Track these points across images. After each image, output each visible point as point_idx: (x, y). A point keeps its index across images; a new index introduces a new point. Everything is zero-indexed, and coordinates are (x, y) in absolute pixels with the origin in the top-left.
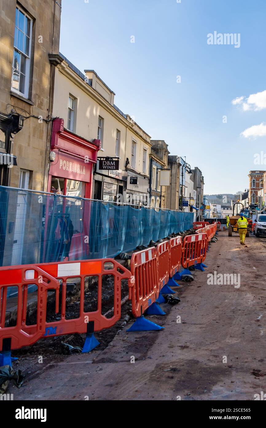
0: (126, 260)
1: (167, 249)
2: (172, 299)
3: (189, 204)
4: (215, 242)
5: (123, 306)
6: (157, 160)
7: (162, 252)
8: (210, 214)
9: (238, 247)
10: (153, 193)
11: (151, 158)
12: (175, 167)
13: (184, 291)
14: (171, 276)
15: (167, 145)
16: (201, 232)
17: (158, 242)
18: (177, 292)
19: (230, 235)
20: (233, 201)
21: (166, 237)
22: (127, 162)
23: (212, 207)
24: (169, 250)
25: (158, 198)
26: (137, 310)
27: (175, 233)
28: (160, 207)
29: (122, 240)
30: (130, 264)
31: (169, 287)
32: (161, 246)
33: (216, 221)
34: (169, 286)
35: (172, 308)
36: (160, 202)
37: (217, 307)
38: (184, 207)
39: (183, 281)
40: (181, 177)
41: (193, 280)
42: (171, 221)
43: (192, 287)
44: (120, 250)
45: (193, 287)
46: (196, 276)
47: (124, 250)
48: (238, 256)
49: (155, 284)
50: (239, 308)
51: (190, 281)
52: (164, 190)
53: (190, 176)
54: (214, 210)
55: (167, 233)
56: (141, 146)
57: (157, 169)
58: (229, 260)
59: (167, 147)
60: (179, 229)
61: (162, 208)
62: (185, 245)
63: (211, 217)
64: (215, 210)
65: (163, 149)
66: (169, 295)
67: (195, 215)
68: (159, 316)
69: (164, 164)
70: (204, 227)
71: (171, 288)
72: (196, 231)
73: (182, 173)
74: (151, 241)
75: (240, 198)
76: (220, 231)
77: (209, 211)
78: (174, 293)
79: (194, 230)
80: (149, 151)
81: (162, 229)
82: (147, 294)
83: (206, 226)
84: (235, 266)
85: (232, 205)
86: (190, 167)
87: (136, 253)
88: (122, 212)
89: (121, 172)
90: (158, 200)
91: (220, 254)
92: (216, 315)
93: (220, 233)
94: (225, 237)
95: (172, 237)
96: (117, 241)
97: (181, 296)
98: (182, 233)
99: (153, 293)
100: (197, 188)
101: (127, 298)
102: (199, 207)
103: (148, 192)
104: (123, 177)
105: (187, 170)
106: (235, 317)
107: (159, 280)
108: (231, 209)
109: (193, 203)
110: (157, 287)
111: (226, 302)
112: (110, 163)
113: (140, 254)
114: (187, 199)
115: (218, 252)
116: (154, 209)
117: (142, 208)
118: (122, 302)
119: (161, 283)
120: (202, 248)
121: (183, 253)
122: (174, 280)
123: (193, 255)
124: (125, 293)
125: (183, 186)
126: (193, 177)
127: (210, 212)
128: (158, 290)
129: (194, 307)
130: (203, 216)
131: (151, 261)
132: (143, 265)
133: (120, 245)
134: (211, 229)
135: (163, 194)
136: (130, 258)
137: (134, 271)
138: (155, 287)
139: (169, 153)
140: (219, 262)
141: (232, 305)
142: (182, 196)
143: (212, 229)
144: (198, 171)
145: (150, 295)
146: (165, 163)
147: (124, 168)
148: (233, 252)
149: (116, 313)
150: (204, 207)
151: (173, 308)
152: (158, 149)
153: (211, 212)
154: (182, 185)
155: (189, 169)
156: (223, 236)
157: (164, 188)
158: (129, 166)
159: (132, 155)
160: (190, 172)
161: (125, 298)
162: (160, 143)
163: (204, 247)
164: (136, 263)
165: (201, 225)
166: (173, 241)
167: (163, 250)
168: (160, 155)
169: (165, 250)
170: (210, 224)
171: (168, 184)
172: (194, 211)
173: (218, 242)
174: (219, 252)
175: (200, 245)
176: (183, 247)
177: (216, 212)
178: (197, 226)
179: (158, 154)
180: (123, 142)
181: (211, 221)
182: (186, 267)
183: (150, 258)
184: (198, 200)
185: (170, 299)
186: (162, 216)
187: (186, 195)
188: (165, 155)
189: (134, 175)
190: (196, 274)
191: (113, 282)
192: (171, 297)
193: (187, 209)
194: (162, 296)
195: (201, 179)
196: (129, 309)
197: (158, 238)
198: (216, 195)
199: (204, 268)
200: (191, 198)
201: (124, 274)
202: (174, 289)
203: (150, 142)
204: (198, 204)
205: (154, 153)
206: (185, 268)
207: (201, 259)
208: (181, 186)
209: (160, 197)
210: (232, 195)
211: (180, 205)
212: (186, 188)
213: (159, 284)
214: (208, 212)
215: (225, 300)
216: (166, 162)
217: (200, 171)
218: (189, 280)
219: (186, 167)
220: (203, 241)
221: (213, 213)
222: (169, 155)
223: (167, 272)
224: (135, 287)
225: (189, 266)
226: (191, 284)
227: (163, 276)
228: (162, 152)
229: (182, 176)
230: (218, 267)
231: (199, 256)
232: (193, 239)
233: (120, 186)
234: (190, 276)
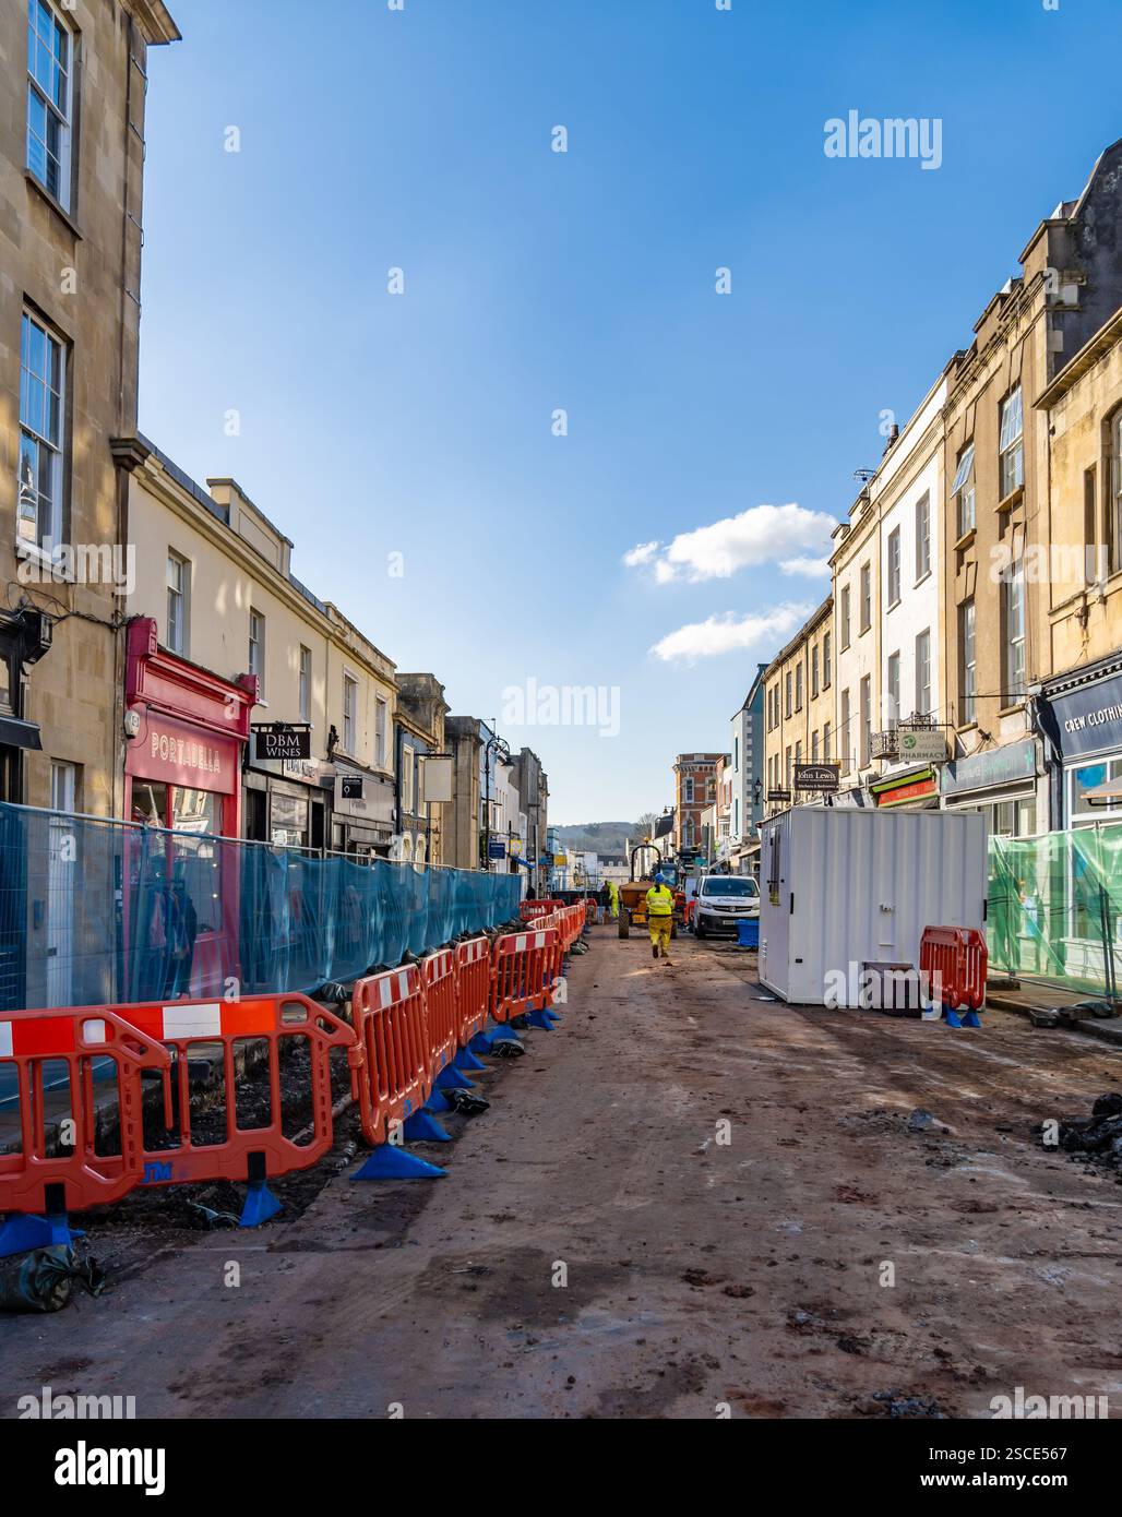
0: (341, 1002)
1: (448, 970)
2: (468, 1102)
3: (507, 851)
4: (581, 954)
5: (337, 1119)
6: (416, 730)
7: (436, 979)
8: (565, 879)
9: (645, 967)
10: (406, 822)
11: (397, 723)
12: (464, 750)
13: (500, 1081)
14: (463, 1043)
15: (443, 688)
16: (542, 925)
17: (425, 954)
18: (480, 1085)
19: (623, 935)
20: (631, 842)
21: (445, 942)
22: (333, 738)
23: (572, 859)
24: (454, 974)
25: (421, 837)
26: (375, 1126)
27: (471, 932)
28: (427, 859)
29: (327, 951)
30: (352, 1012)
31: (457, 1072)
32: (432, 963)
33: (583, 897)
34: (459, 1069)
35: (468, 1124)
36: (428, 847)
37: (589, 1122)
38: (495, 861)
39: (495, 1055)
40: (482, 777)
41: (522, 1052)
42: (458, 899)
43: (521, 1072)
44: (324, 977)
45: (522, 1072)
46: (531, 1042)
47: (333, 976)
48: (645, 991)
49: (419, 1062)
50: (649, 1122)
51: (513, 1056)
52: (435, 813)
53: (510, 775)
54: (579, 867)
55: (448, 932)
56: (368, 689)
57: (416, 755)
58: (621, 1001)
59: (441, 695)
60: (483, 920)
61: (433, 862)
62: (498, 960)
63: (570, 885)
64: (580, 869)
65: (431, 698)
66: (460, 1091)
67: (525, 882)
68: (436, 1143)
69: (436, 740)
70: (551, 913)
71: (464, 1074)
72: (529, 924)
73: (487, 767)
74: (405, 954)
75: (650, 831)
76: (596, 923)
77: (564, 871)
78: (473, 1087)
79: (522, 923)
80: (391, 706)
81: (435, 921)
82: (399, 1087)
83: (556, 911)
84: (638, 1015)
85: (628, 853)
86: (506, 748)
87: (366, 980)
88: (325, 875)
89: (315, 765)
90: (421, 842)
91: (596, 986)
92: (588, 1141)
93: (594, 930)
94: (611, 941)
95: (463, 940)
96: (315, 952)
97: (492, 1094)
98: (489, 931)
99: (415, 1085)
100: (530, 805)
101: (346, 1099)
102: (534, 860)
103: (393, 817)
104: (323, 779)
105: (500, 758)
106: (637, 1146)
107: (430, 1050)
108: (625, 864)
109: (518, 848)
110: (426, 1071)
111: (614, 1108)
112: (286, 740)
113: (377, 983)
114: (502, 839)
115: (590, 979)
116: (410, 866)
117: (378, 863)
118: (334, 1111)
119: (436, 1059)
120: (545, 971)
121: (492, 982)
122: (473, 1053)
123: (521, 987)
124: (341, 1086)
125: (490, 803)
126: (516, 777)
127: (567, 874)
128: (429, 1078)
129: (527, 1120)
130: (547, 883)
131: (407, 1001)
132: (385, 1012)
133: (323, 965)
134: (570, 917)
135: (434, 825)
136: (350, 996)
137: (362, 1026)
138: (421, 1070)
139: (448, 709)
140: (594, 1007)
141: (631, 1114)
142: (488, 829)
143: (573, 918)
144: (530, 761)
145: (408, 1090)
146: (438, 737)
147: (325, 755)
148: (634, 980)
149: (320, 1132)
150: (549, 860)
151: (471, 1123)
152: (416, 700)
153: (571, 872)
154: (487, 800)
155: (507, 753)
156: (603, 937)
157: (435, 808)
158: (339, 748)
159: (346, 717)
160: (508, 762)
161: (343, 1100)
162: (423, 680)
163: (552, 966)
164: (365, 1007)
165: (543, 910)
166: (465, 948)
167: (440, 975)
168: (424, 714)
169: (444, 974)
170: (567, 905)
171: (448, 797)
172: (522, 870)
173: (589, 953)
174: (593, 979)
175: (541, 960)
176: (492, 966)
177: (583, 873)
178: (532, 911)
179: (417, 713)
180: (319, 680)
181: (570, 898)
182: (504, 1020)
183: (405, 994)
184: (532, 840)
185: (462, 1100)
186: (434, 886)
187: (499, 826)
188: (436, 714)
189: (352, 772)
190: (530, 1038)
191: (308, 1059)
192: (464, 1096)
193: (501, 867)
194: (440, 1095)
195: (540, 781)
196: (355, 1128)
197: (426, 945)
198: (581, 826)
199: (552, 1022)
200: (512, 835)
201: (337, 1033)
202: (470, 1077)
203: (393, 678)
204: (531, 852)
205: (405, 711)
206: (500, 1023)
207: (545, 999)
208: (485, 802)
209: (427, 832)
210: (626, 824)
211: (481, 856)
212: (498, 808)
213: (431, 1062)
214: (561, 873)
215: (611, 1101)
216: (440, 736)
217: (536, 760)
218: (511, 1054)
219: (496, 750)
220: (550, 949)
221: (576, 875)
222: (447, 715)
223: (451, 1033)
224: (366, 1069)
225: (510, 1018)
226: (519, 1064)
227: (439, 1043)
228: (428, 706)
229: (487, 773)
230: (591, 1018)
231: (539, 990)
232: (521, 944)
233: (314, 803)
234: (515, 1042)
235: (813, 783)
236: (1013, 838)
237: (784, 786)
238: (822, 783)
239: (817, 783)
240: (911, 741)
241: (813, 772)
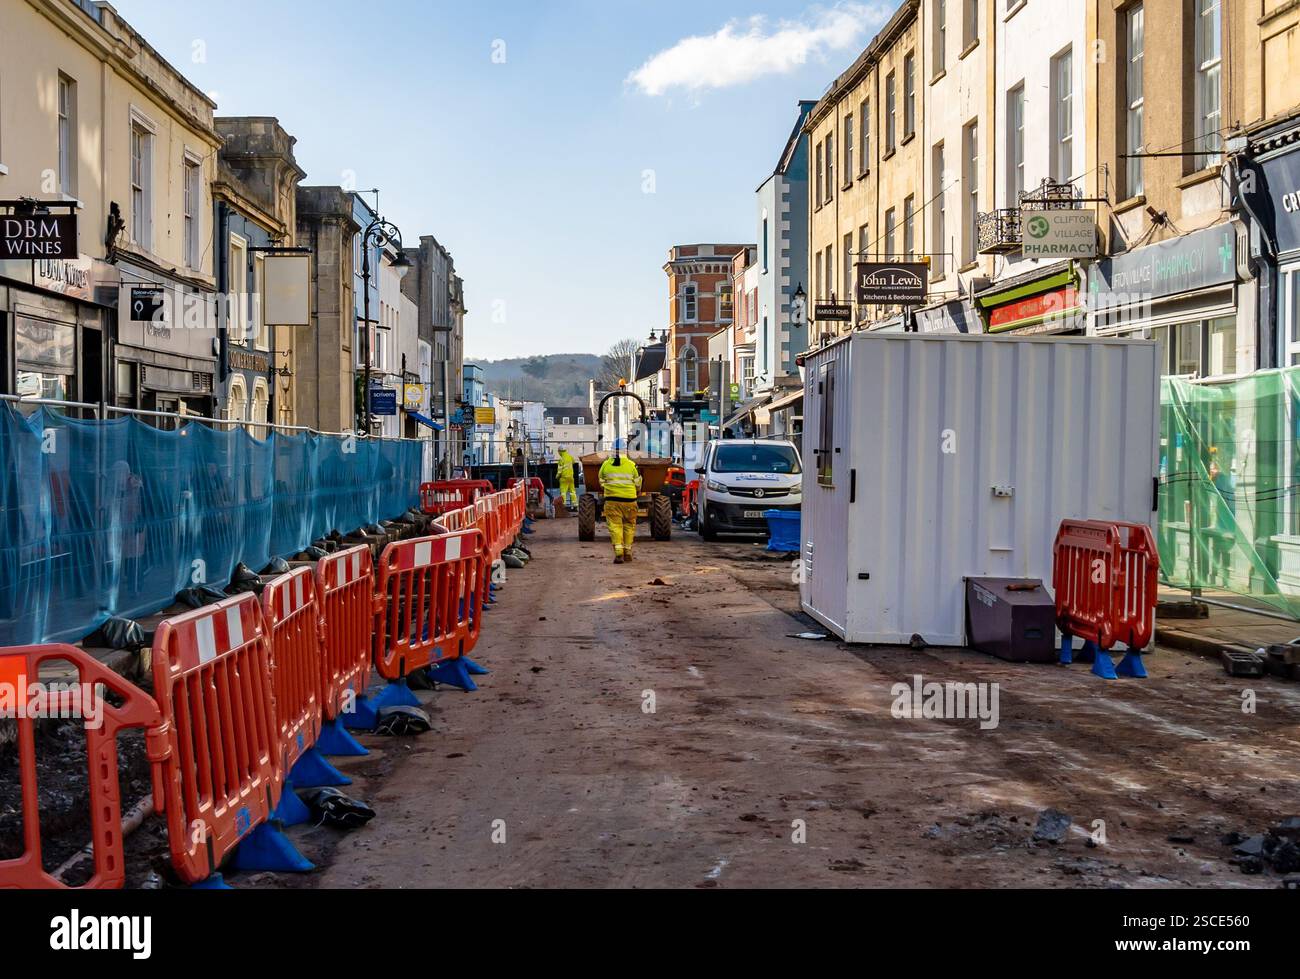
0: (134, 649)
1: (306, 599)
2: (341, 808)
3: (399, 402)
4: (520, 567)
5: (130, 837)
6: (250, 210)
7: (288, 614)
8: (493, 446)
9: (620, 587)
10: (236, 360)
11: (219, 199)
12: (328, 240)
13: (391, 774)
14: (332, 714)
15: (292, 140)
16: (458, 523)
17: (270, 570)
18: (359, 781)
19: (586, 536)
20: (598, 386)
21: (301, 549)
22: (114, 224)
23: (503, 414)
24: (317, 607)
25: (260, 381)
26: (192, 852)
27: (342, 533)
28: (271, 417)
29: (110, 567)
30: (152, 666)
31: (322, 760)
32: (279, 590)
33: (521, 476)
34: (325, 755)
35: (342, 844)
36: (271, 397)
37: (533, 837)
38: (379, 418)
39: (384, 733)
40: (358, 284)
41: (425, 727)
42: (322, 483)
43: (425, 758)
44: (105, 608)
45: (428, 759)
46: (440, 710)
47: (121, 607)
48: (621, 625)
49: (261, 748)
50: (627, 836)
51: (412, 734)
52: (283, 344)
53: (403, 281)
54: (515, 426)
55: (306, 532)
56: (171, 144)
57: (251, 250)
58: (584, 642)
59: (290, 150)
60: (362, 511)
61: (281, 422)
62: (385, 581)
63: (502, 457)
64: (515, 429)
65: (274, 157)
66: (327, 791)
67: (428, 451)
68: (288, 876)
69: (282, 225)
70: (472, 503)
71: (333, 764)
72: (435, 522)
73: (366, 267)
74: (238, 569)
75: (628, 369)
76: (542, 517)
77: (491, 433)
78: (350, 784)
79: (423, 518)
80: (209, 171)
81: (285, 518)
82: (230, 789)
83: (479, 500)
84: (611, 665)
85: (593, 404)
86: (397, 237)
87: (173, 621)
88: (105, 444)
89: (87, 266)
90: (260, 390)
91: (543, 619)
92: (532, 868)
93: (540, 528)
94: (565, 545)
95: (330, 549)
96: (91, 570)
97: (380, 794)
98: (372, 531)
99: (255, 784)
100: (436, 329)
101: (145, 804)
102: (443, 416)
103: (214, 353)
104: (100, 291)
105: (386, 253)
106: (610, 874)
107: (279, 729)
108: (589, 421)
109: (417, 397)
110: (272, 761)
111: (571, 814)
112: (38, 227)
113: (191, 627)
114: (392, 383)
115: (534, 607)
116: (243, 429)
117: (191, 426)
118: (125, 823)
119: (288, 741)
120: (461, 594)
121: (377, 617)
122: (346, 728)
124: (136, 783)
125: (372, 326)
126: (413, 284)
127: (496, 437)
128: (278, 772)
129: (434, 836)
130: (464, 453)
131: (241, 652)
132: (206, 670)
133: (106, 585)
134: (501, 508)
135: (281, 362)
136: (149, 640)
137: (169, 694)
138: (264, 760)
139: (302, 175)
140: (539, 652)
141: (600, 824)
142: (367, 367)
143: (506, 510)
144: (436, 254)
145: (245, 793)
146: (286, 220)
147: (102, 251)
148: (603, 608)
149: (103, 863)
150: (466, 416)
151: (346, 843)
152: (249, 160)
153: (501, 435)
154: (367, 320)
155: (397, 244)
156: (553, 540)
157: (283, 334)
158: (125, 240)
159: (135, 189)
160: (399, 260)
161: (140, 805)
162: (260, 129)
163: (473, 588)
164: (174, 664)
165: (458, 496)
166: (333, 565)
167: (293, 607)
168: (261, 184)
169: (300, 606)
170: (497, 488)
171: (304, 318)
172: (424, 432)
173: (531, 564)
174: (538, 608)
175: (455, 579)
176: (377, 589)
177: (520, 437)
178: (440, 497)
179: (251, 182)
180: (90, 129)
181: (500, 478)
182: (397, 675)
183: (237, 640)
184: (438, 384)
185: (331, 806)
186: (283, 461)
187: (386, 362)
188: (282, 183)
189: (146, 278)
190: (438, 704)
191: (83, 742)
192: (334, 799)
193: (390, 428)
194: (294, 794)
195: (452, 290)
196: (158, 850)
197: (271, 553)
198: (518, 360)
199: (473, 678)
200: (406, 376)
201: (128, 707)
202: (346, 769)
203: (211, 126)
204: (438, 404)
205: (232, 178)
206: (391, 681)
207: (461, 642)
208: (362, 324)
209: (271, 374)
210: (591, 357)
211: (358, 410)
212: (384, 334)
213: (280, 747)
214: (486, 437)
215: (568, 804)
216: (289, 217)
217: (445, 256)
218: (409, 730)
219: (380, 240)
220: (468, 562)
221: (510, 439)
222: (301, 184)
223: (312, 699)
224: (176, 762)
225: (406, 673)
226: (421, 746)
227: (295, 716)
228: (268, 170)
229: (366, 277)
230: (536, 670)
231: (451, 628)
232: (422, 555)
233: (86, 330)
234: (414, 711)
235: (886, 293)
236: (1201, 380)
237: (841, 297)
238: (899, 293)
239: (893, 292)
240: (1041, 225)
241: (887, 275)
